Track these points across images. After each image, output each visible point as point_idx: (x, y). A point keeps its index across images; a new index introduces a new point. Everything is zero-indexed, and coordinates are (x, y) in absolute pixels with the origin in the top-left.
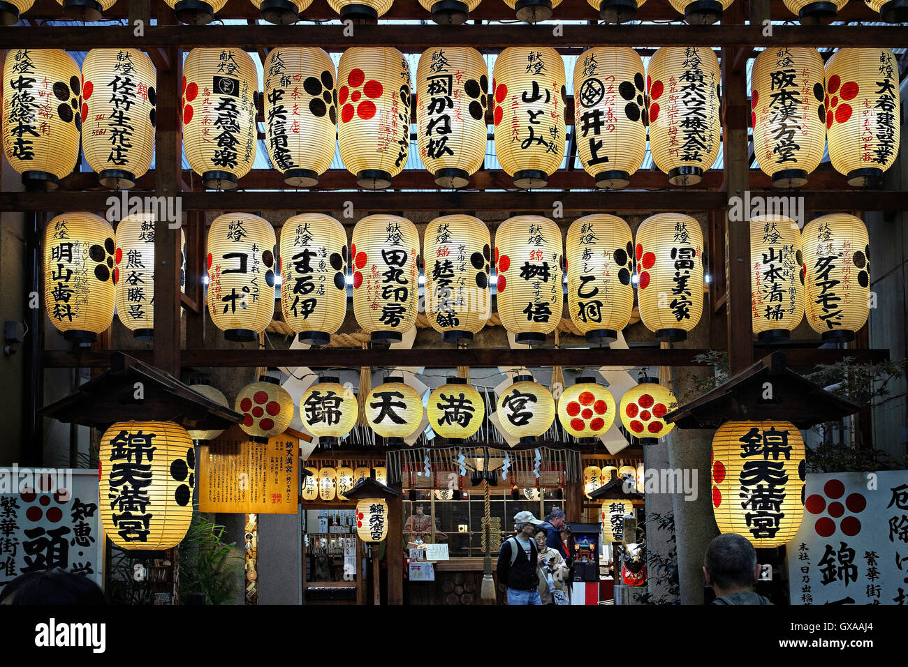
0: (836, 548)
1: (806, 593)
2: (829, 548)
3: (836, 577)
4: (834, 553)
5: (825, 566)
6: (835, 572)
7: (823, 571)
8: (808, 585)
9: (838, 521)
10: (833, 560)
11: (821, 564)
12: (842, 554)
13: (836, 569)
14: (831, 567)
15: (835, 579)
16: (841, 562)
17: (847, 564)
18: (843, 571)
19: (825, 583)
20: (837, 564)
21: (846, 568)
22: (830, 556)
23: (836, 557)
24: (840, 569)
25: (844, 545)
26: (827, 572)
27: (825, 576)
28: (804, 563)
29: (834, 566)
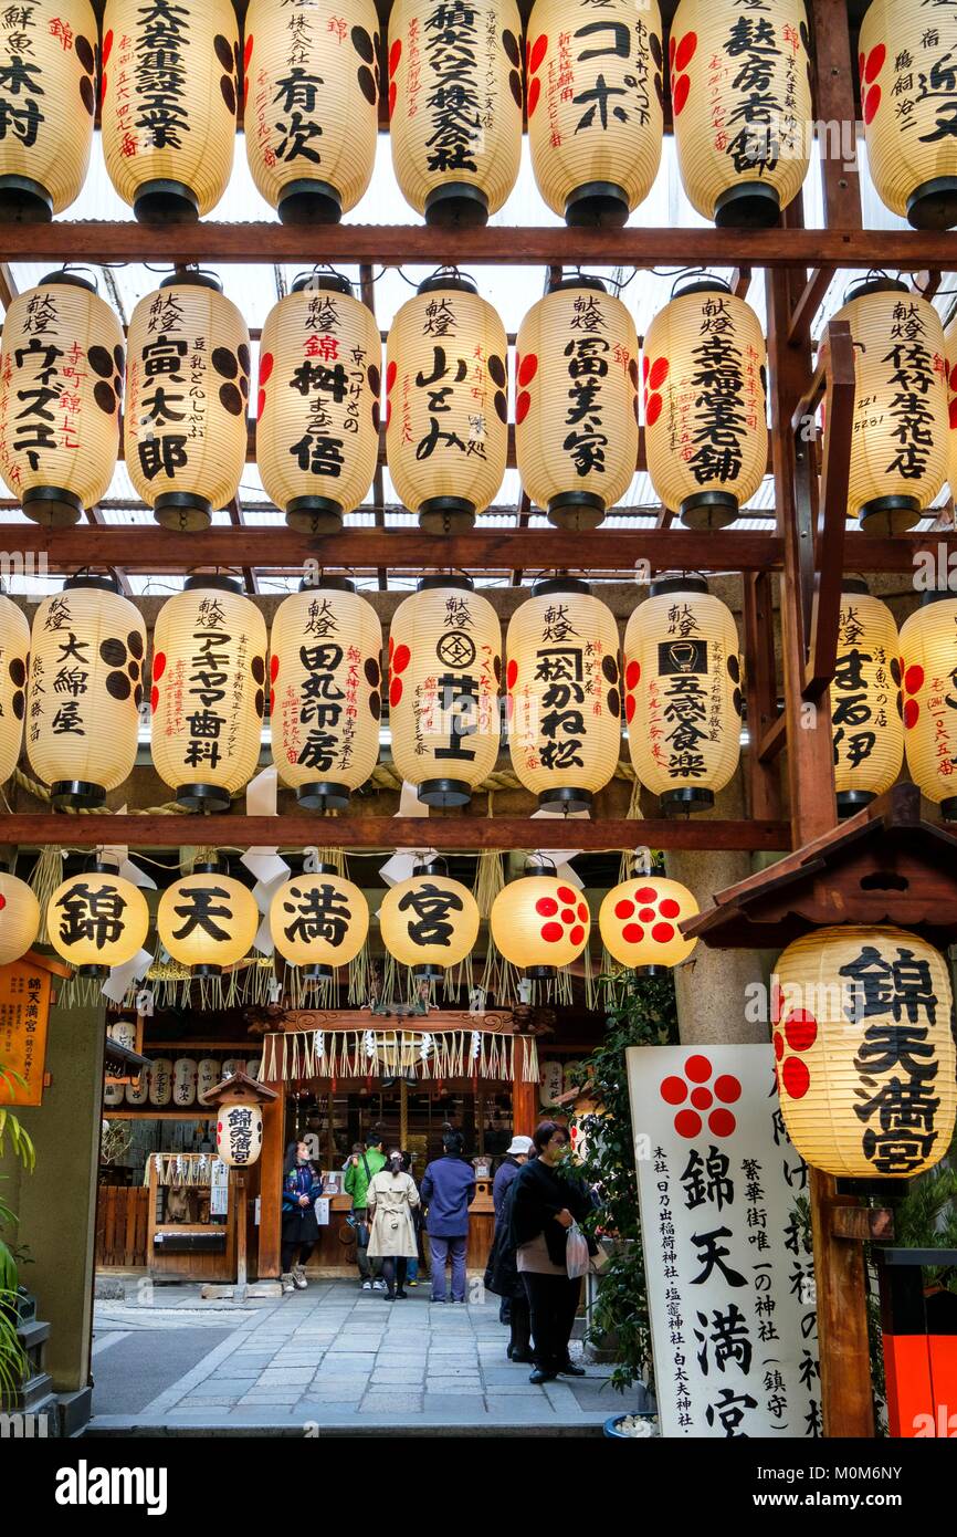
0: (704, 1154)
1: (666, 1222)
2: (694, 1153)
3: (705, 1196)
4: (701, 1163)
5: (690, 1180)
6: (703, 1189)
7: (687, 1188)
8: (668, 1208)
9: (704, 1115)
10: (699, 1172)
11: (684, 1178)
12: (712, 1163)
13: (705, 1185)
14: (697, 1183)
15: (704, 1201)
16: (712, 1175)
17: (719, 1178)
18: (715, 1188)
19: (690, 1206)
20: (706, 1177)
21: (718, 1183)
22: (696, 1166)
23: (704, 1168)
24: (710, 1185)
25: (714, 1149)
26: (693, 1190)
27: (691, 1196)
28: (661, 1177)
29: (702, 1182)
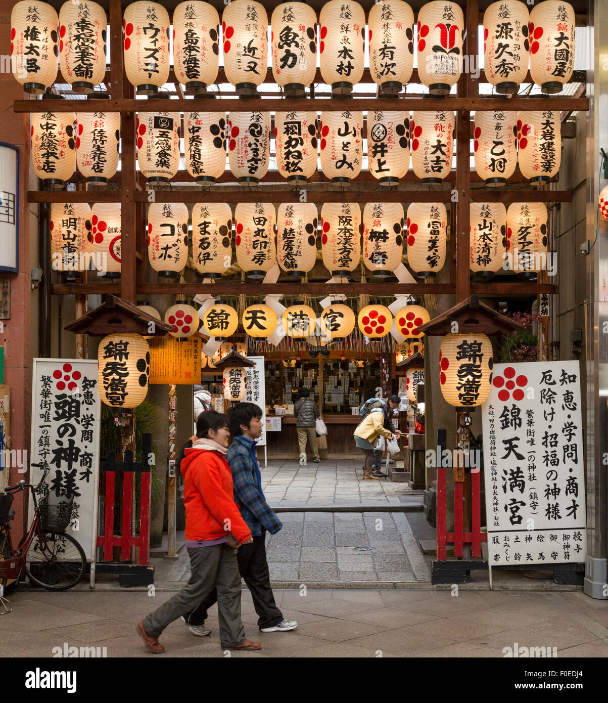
0: (510, 408)
1: (492, 434)
2: (506, 408)
3: (509, 424)
4: (508, 411)
5: (503, 418)
6: (509, 422)
7: (502, 421)
8: (493, 429)
9: (511, 392)
10: (508, 415)
12: (513, 411)
14: (506, 419)
16: (513, 416)
17: (516, 417)
19: (503, 428)
20: (510, 417)
21: (515, 419)
22: (506, 413)
23: (510, 413)
24: (512, 420)
25: (514, 406)
27: (503, 424)
28: (491, 417)
